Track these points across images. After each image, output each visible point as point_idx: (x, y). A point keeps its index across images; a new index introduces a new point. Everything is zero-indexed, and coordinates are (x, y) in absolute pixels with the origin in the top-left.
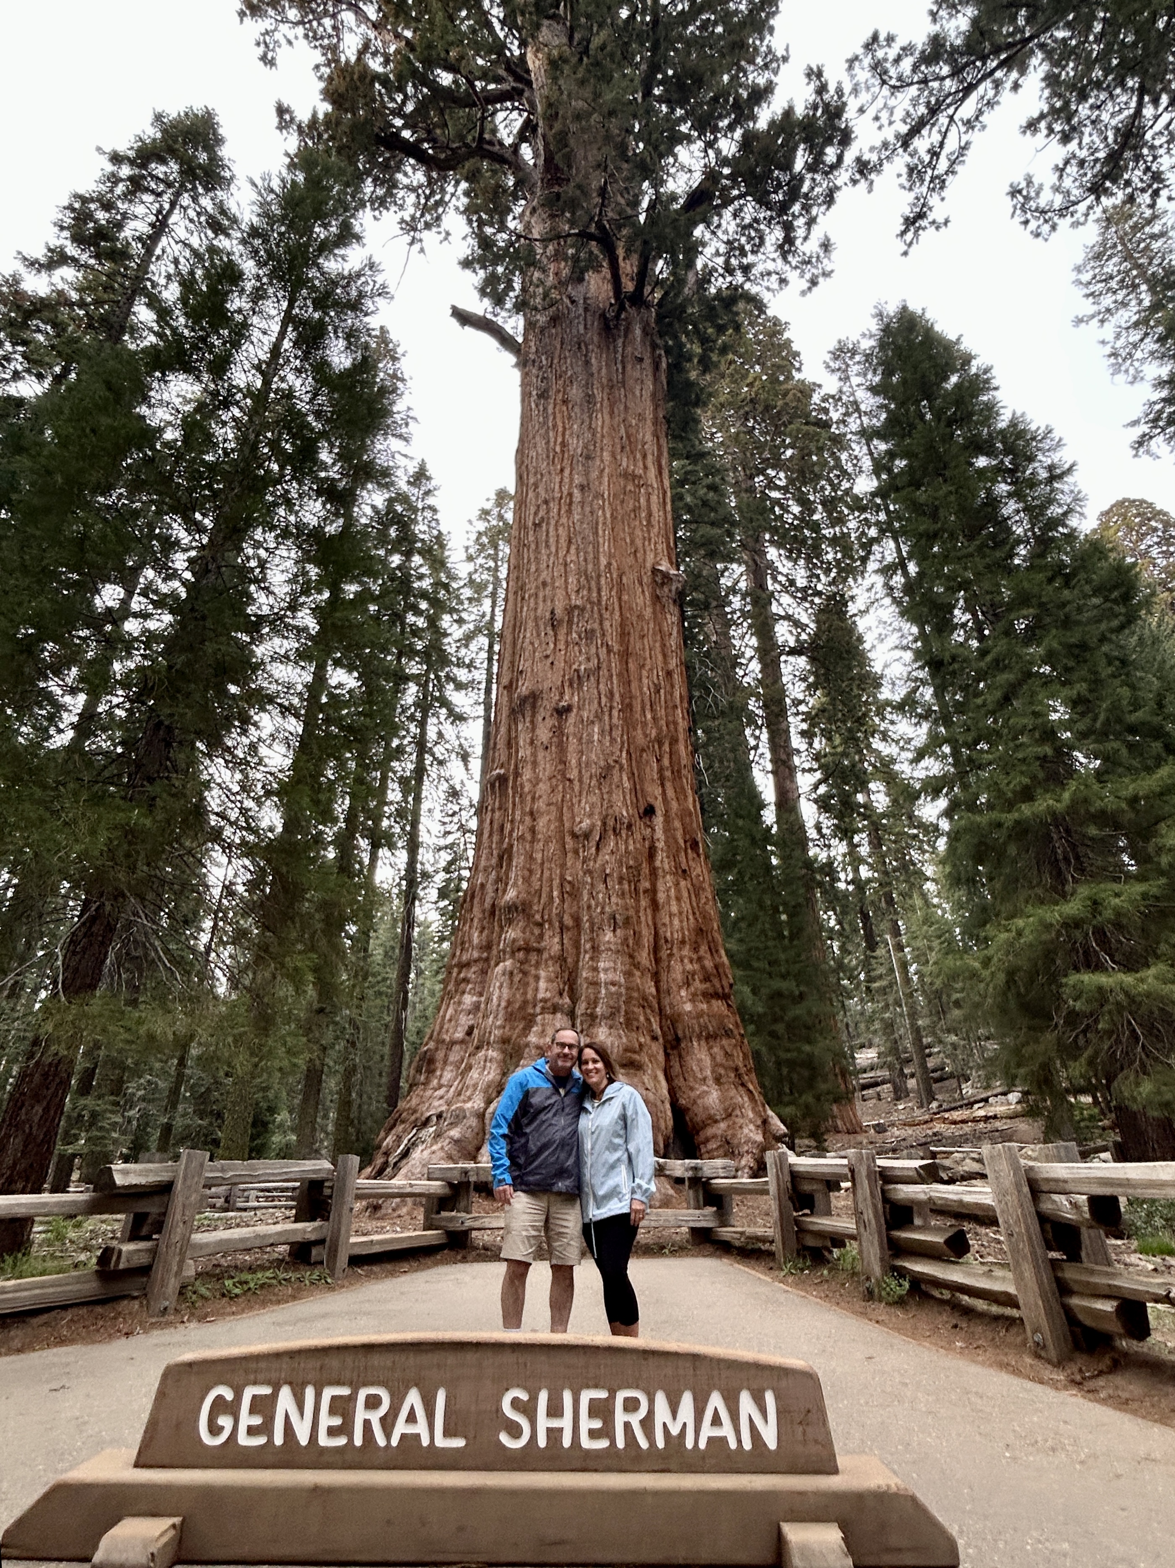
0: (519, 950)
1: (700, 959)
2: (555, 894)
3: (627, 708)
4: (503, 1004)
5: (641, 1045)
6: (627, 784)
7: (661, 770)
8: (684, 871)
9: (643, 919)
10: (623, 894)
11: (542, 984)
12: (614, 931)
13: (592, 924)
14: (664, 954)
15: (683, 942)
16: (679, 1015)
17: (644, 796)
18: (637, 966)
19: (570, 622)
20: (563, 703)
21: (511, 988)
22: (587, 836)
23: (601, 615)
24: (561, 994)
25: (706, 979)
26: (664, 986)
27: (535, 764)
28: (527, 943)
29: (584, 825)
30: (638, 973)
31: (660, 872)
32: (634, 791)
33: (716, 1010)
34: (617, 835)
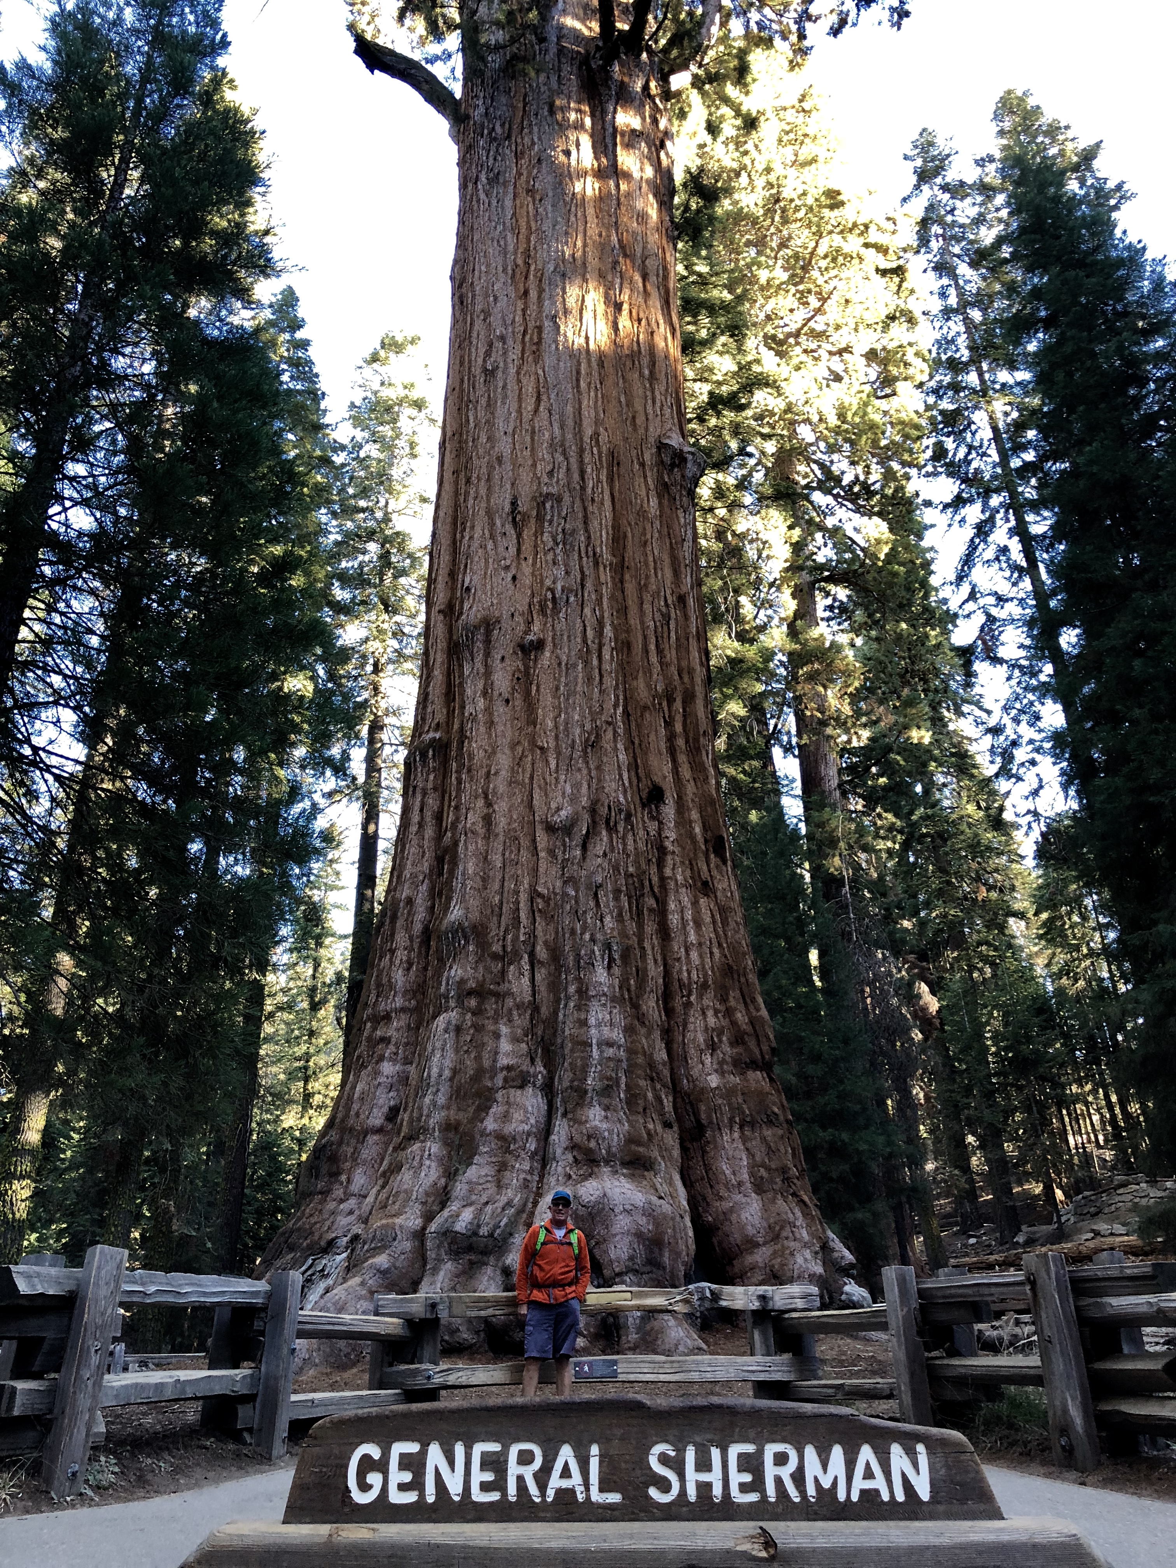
0: (470, 993)
1: (729, 1012)
2: (523, 915)
3: (624, 646)
4: (447, 1073)
5: (649, 1133)
6: (622, 757)
7: (671, 738)
8: (705, 884)
9: (649, 952)
10: (620, 914)
11: (505, 1046)
12: (609, 967)
13: (578, 957)
14: (678, 1002)
15: (704, 986)
16: (703, 1090)
17: (648, 775)
18: (640, 1017)
19: (540, 518)
20: (530, 637)
21: (457, 1051)
22: (568, 829)
23: (585, 509)
24: (533, 1061)
25: (738, 1040)
26: (677, 1048)
27: (491, 724)
28: (481, 984)
29: (563, 813)
30: (643, 1031)
31: (672, 885)
32: (634, 766)
33: (753, 1085)
34: (611, 829)
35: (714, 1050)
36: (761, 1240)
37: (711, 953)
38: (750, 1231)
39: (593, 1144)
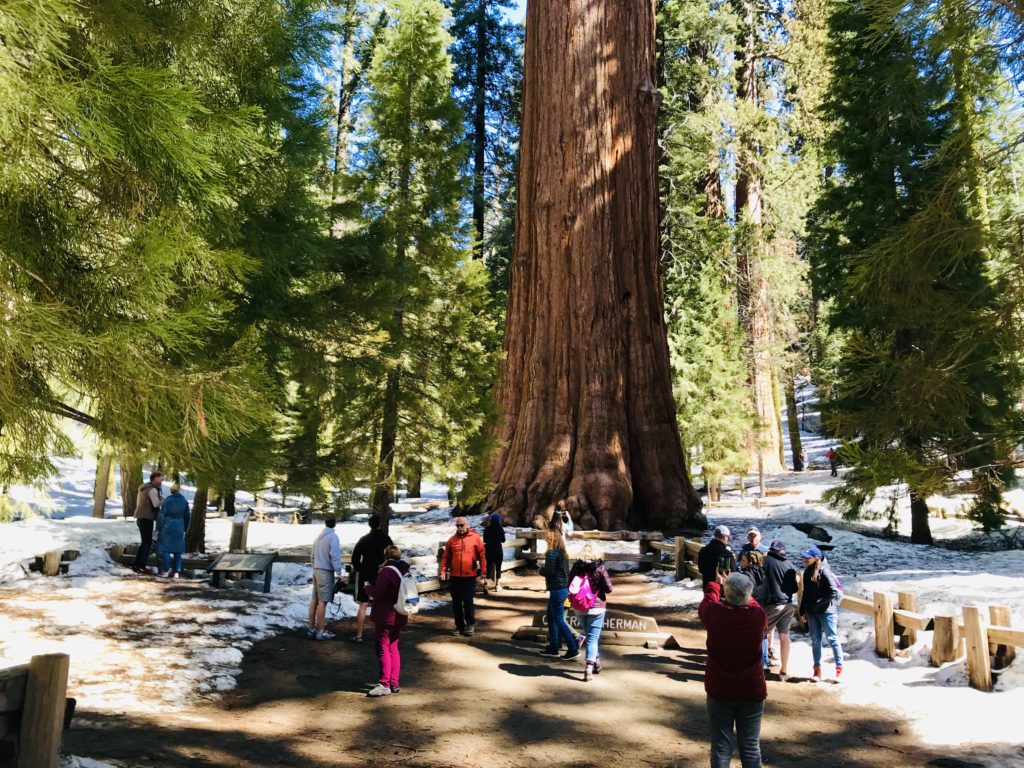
1: (655, 398)
2: (564, 356)
3: (615, 216)
4: (533, 426)
6: (612, 279)
7: (636, 263)
8: (649, 338)
10: (607, 357)
11: (557, 415)
12: (601, 383)
13: (588, 378)
16: (640, 433)
17: (624, 286)
18: (615, 404)
20: (569, 215)
21: (537, 417)
24: (568, 422)
25: (658, 410)
26: (631, 415)
27: (550, 260)
28: (547, 388)
29: (583, 309)
30: (616, 409)
31: (632, 339)
32: (617, 282)
34: (605, 317)
35: (647, 415)
36: (660, 495)
37: (649, 371)
38: (657, 491)
39: (593, 459)
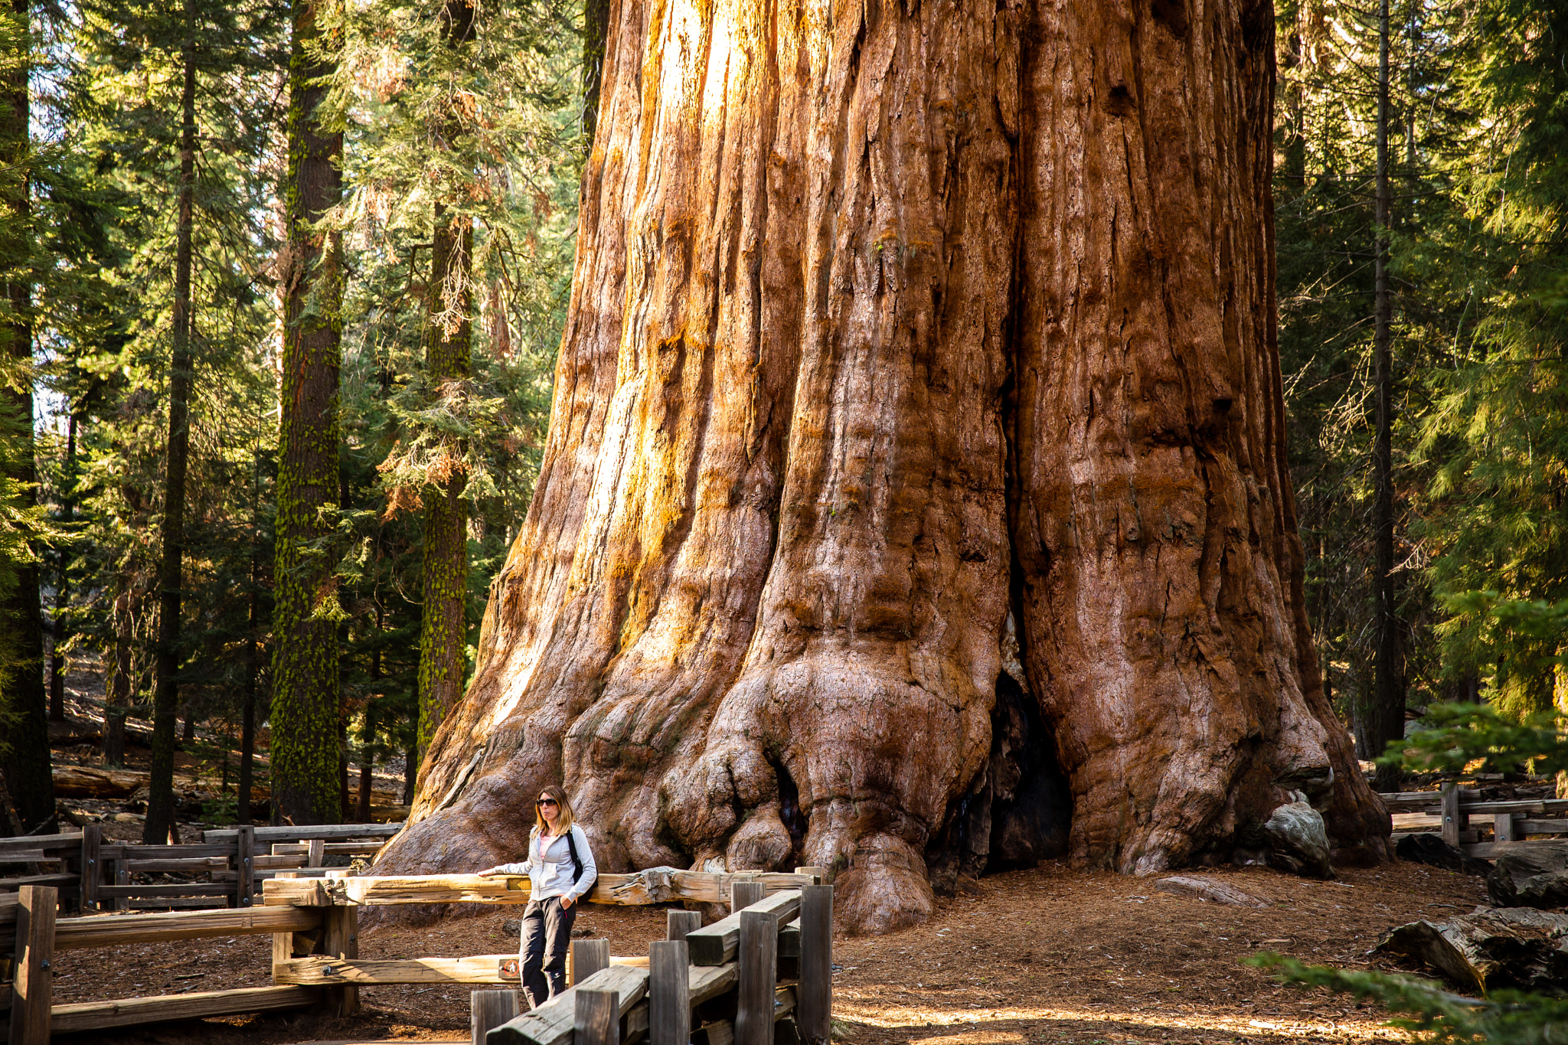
1: (1134, 341)
5: (923, 578)
8: (1122, 91)
9: (975, 251)
12: (880, 294)
15: (1093, 298)
16: (1060, 490)
24: (751, 459)
26: (1029, 418)
31: (1047, 105)
33: (1158, 474)
35: (1092, 417)
36: (1119, 736)
37: (1115, 231)
38: (1106, 721)
39: (810, 603)
